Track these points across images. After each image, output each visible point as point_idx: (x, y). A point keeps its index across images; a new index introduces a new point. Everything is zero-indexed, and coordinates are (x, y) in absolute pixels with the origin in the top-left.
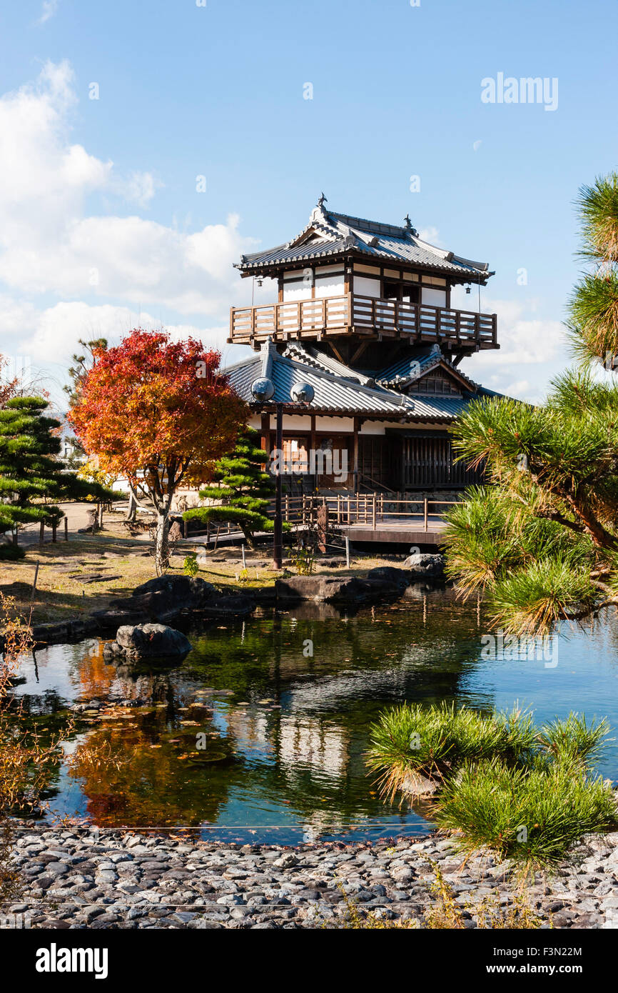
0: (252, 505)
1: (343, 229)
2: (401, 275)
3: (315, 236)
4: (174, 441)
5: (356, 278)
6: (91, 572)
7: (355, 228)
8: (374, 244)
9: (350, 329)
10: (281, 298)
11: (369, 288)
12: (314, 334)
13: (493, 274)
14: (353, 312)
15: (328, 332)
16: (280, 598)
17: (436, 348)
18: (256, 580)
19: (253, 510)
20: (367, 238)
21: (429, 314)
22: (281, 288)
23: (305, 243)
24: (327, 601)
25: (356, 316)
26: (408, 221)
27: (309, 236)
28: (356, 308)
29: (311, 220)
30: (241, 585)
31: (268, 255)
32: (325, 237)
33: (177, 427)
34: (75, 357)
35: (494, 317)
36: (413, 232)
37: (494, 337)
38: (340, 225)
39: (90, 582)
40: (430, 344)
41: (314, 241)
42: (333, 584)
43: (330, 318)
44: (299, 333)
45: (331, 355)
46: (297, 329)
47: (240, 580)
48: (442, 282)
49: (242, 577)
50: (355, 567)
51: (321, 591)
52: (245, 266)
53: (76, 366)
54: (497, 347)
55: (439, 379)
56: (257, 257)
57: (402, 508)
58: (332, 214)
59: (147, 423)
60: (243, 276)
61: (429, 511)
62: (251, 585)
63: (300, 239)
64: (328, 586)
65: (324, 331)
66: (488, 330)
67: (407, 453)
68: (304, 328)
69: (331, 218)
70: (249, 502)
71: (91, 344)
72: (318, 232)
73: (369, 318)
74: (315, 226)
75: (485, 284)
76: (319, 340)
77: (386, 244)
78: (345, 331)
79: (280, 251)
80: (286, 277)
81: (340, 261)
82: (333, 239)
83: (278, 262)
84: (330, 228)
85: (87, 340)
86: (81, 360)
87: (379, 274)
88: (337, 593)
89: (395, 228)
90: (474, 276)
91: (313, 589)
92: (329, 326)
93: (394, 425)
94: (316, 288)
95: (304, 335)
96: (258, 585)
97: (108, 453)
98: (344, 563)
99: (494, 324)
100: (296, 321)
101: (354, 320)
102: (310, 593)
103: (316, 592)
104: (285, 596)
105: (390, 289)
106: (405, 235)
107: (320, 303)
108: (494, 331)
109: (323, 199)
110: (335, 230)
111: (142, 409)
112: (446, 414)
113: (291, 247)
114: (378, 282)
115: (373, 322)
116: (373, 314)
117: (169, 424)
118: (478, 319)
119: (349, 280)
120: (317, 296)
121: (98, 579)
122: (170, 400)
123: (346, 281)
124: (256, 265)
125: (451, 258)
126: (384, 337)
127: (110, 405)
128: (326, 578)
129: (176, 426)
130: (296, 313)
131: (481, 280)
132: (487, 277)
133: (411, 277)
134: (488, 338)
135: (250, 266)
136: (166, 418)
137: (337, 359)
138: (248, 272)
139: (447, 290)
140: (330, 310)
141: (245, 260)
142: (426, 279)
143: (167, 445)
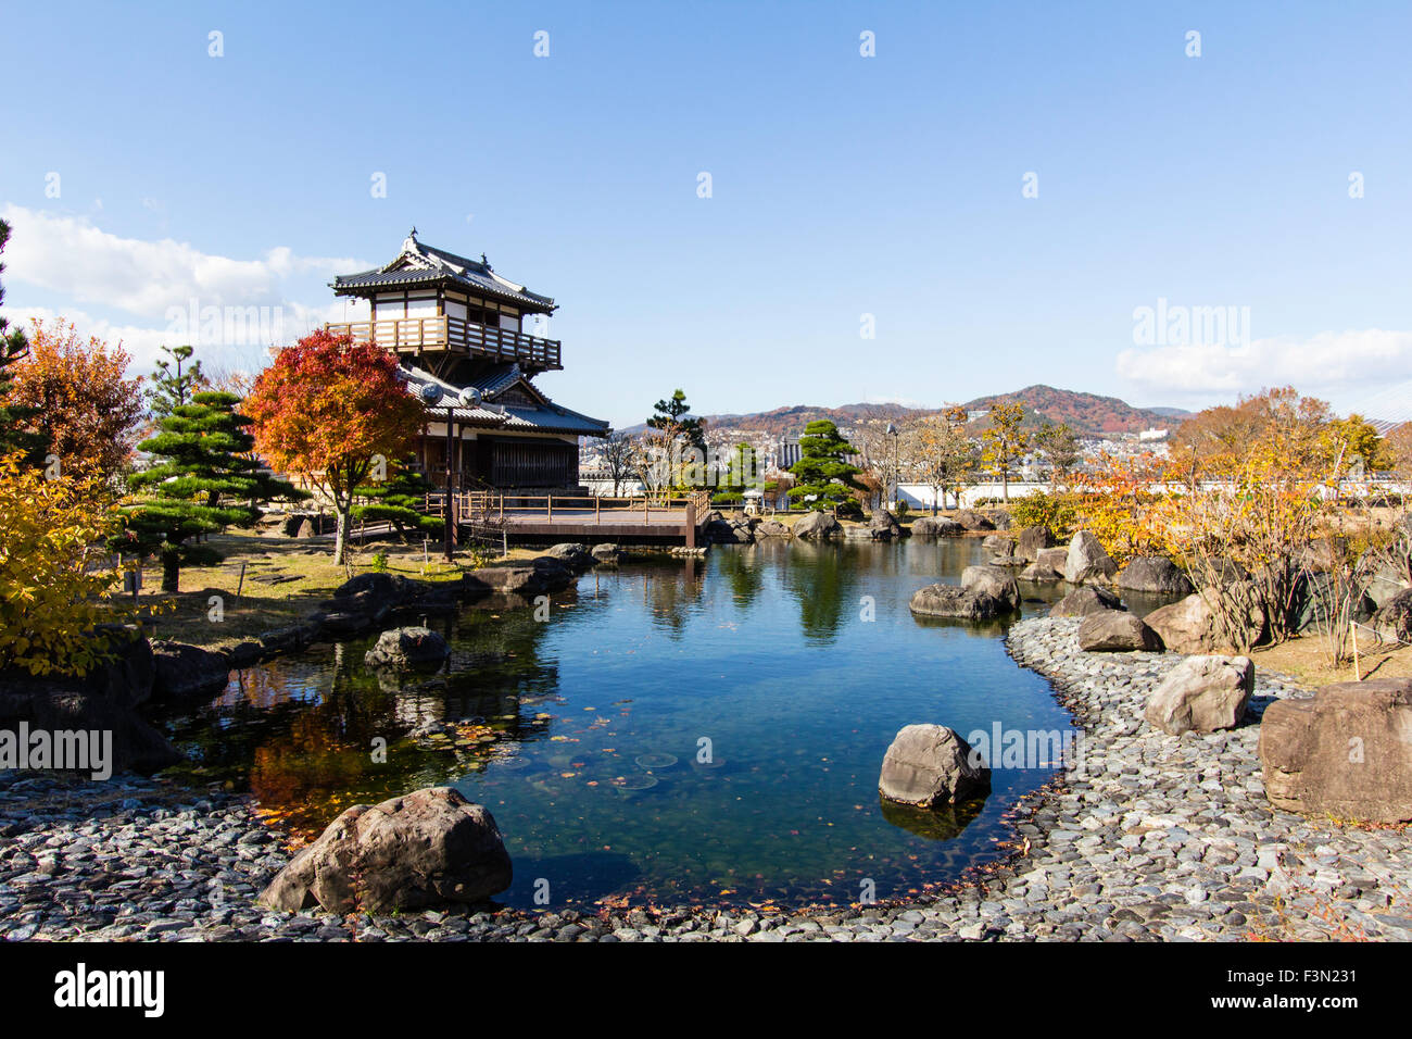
0: (407, 502)
1: (433, 258)
2: (484, 304)
3: (408, 264)
4: (365, 440)
5: (447, 303)
6: (268, 573)
7: (445, 259)
8: (464, 274)
9: (446, 346)
10: (374, 317)
11: (460, 312)
12: (412, 350)
13: (557, 307)
14: (449, 332)
15: (425, 349)
16: (469, 591)
17: (516, 366)
18: (440, 574)
19: (409, 507)
20: (458, 269)
21: (510, 338)
22: (374, 308)
23: (398, 269)
24: (515, 591)
25: (452, 336)
26: (485, 258)
27: (402, 263)
28: (451, 328)
29: (404, 249)
30: (428, 579)
31: (361, 277)
32: (417, 265)
33: (369, 426)
34: (159, 362)
35: (559, 343)
36: (489, 267)
37: (559, 360)
38: (430, 255)
39: (275, 584)
40: (512, 363)
41: (406, 269)
42: (521, 575)
43: (426, 336)
44: (396, 348)
45: (425, 369)
46: (394, 345)
47: (426, 574)
48: (515, 312)
49: (428, 571)
50: (512, 558)
51: (509, 582)
52: (340, 286)
53: (159, 370)
54: (561, 368)
55: (518, 393)
56: (351, 279)
57: (524, 503)
58: (422, 245)
59: (336, 423)
60: (337, 295)
61: (552, 506)
62: (438, 579)
63: (393, 266)
64: (516, 577)
65: (421, 347)
66: (554, 354)
67: (497, 456)
68: (400, 344)
69: (424, 250)
70: (404, 500)
71: (176, 351)
72: (410, 260)
73: (462, 338)
74: (408, 255)
75: (551, 315)
76: (416, 355)
77: (471, 276)
78: (442, 348)
79: (372, 274)
80: (378, 299)
81: (434, 287)
82: (426, 267)
83: (374, 284)
84: (423, 257)
85: (172, 348)
86: (165, 365)
87: (465, 300)
88: (525, 584)
89: (474, 263)
90: (544, 307)
91: (501, 580)
92: (425, 343)
93: (488, 431)
94: (409, 310)
95: (400, 350)
96: (444, 579)
97: (288, 452)
98: (502, 554)
99: (559, 349)
100: (392, 338)
101: (449, 339)
102: (499, 584)
103: (504, 584)
104: (473, 588)
105: (475, 314)
106: (483, 269)
107: (417, 322)
108: (559, 355)
109: (414, 232)
110: (427, 260)
111: (332, 408)
112: (528, 423)
113: (384, 272)
114: (465, 308)
115: (465, 341)
116: (465, 335)
117: (360, 425)
118: (547, 343)
119: (441, 303)
120: (410, 316)
121: (281, 580)
122: (361, 401)
123: (438, 305)
124: (351, 286)
125: (524, 291)
126: (474, 355)
127: (295, 404)
128: (511, 570)
129: (368, 424)
130: (392, 331)
131: (548, 311)
132: (553, 309)
133: (491, 306)
134: (554, 360)
135: (345, 286)
136: (357, 418)
137: (431, 373)
138: (341, 292)
139: (520, 318)
140: (426, 329)
141: (339, 280)
142: (503, 308)
143: (358, 444)
